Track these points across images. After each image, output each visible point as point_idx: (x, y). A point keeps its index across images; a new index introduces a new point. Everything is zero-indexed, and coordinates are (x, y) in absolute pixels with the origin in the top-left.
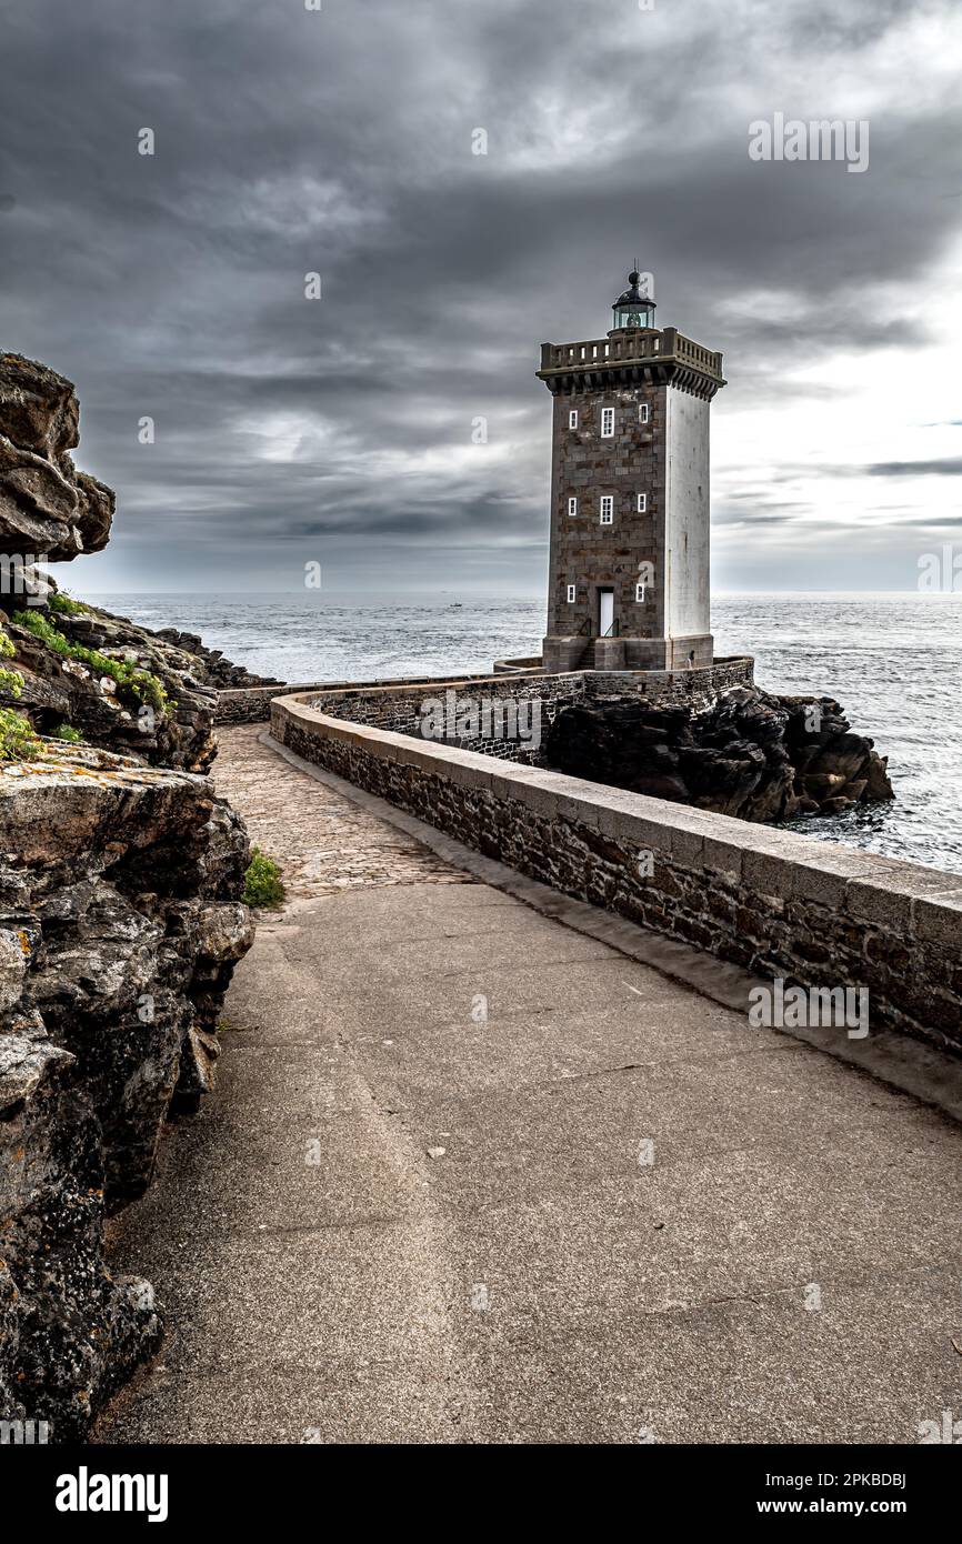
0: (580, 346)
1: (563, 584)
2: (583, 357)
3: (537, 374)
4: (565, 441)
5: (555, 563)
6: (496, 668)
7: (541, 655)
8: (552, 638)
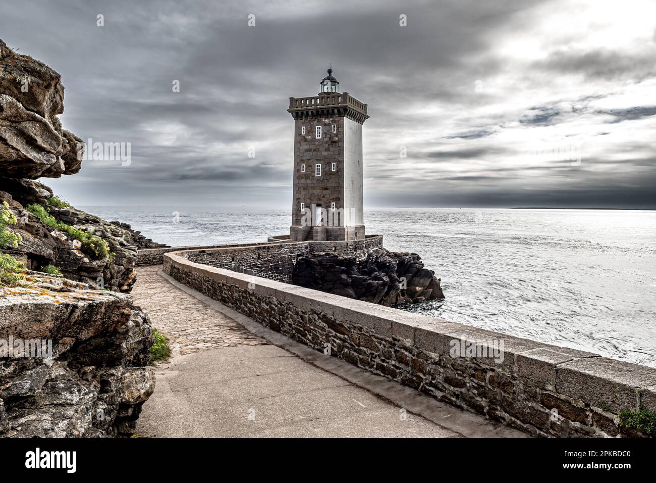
0: (307, 99)
1: (299, 202)
2: (308, 103)
3: (287, 110)
4: (300, 140)
5: (295, 193)
6: (269, 240)
7: (289, 234)
8: (294, 226)
